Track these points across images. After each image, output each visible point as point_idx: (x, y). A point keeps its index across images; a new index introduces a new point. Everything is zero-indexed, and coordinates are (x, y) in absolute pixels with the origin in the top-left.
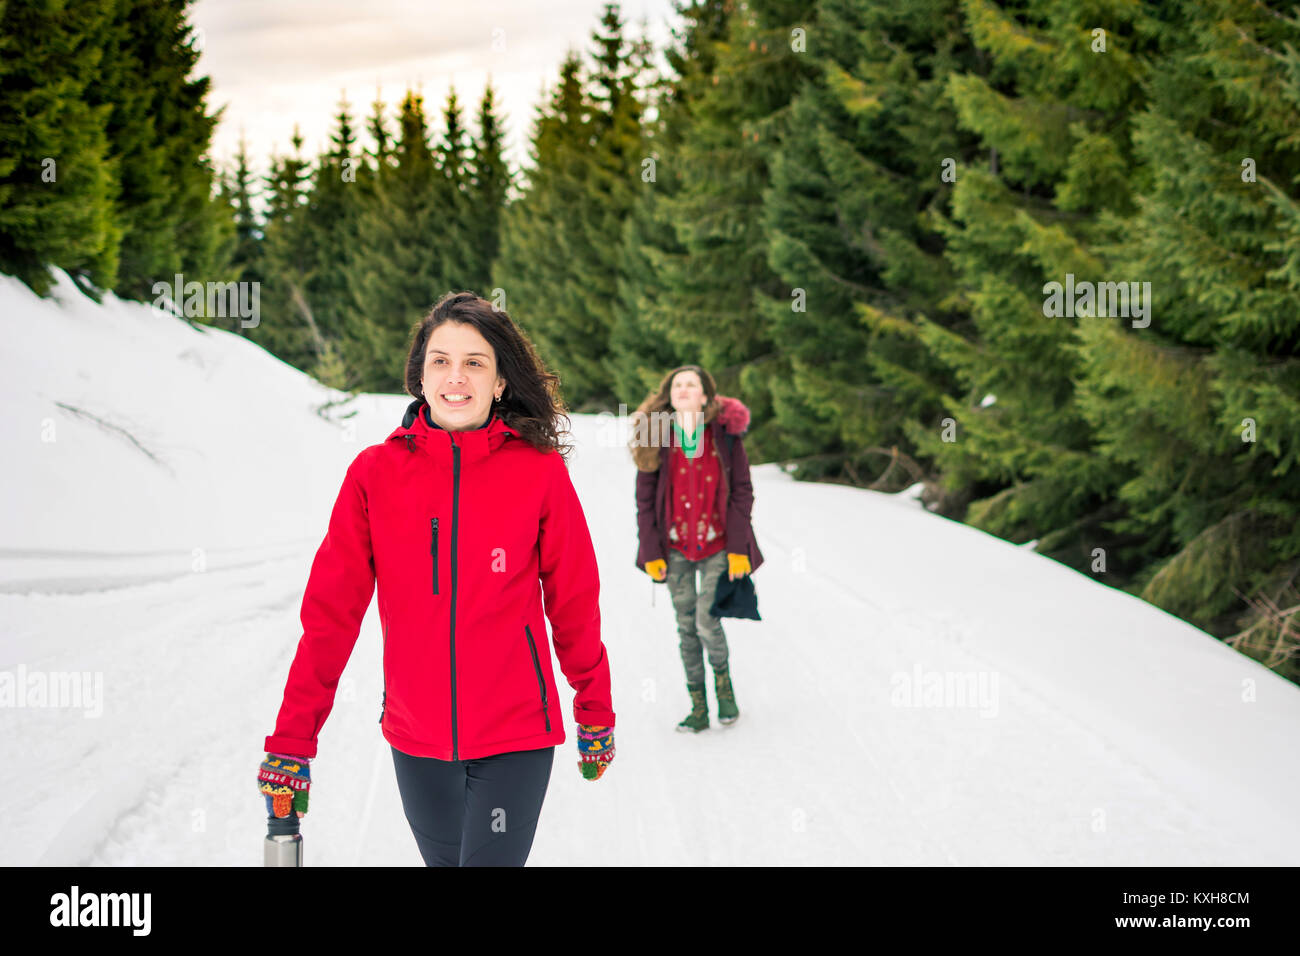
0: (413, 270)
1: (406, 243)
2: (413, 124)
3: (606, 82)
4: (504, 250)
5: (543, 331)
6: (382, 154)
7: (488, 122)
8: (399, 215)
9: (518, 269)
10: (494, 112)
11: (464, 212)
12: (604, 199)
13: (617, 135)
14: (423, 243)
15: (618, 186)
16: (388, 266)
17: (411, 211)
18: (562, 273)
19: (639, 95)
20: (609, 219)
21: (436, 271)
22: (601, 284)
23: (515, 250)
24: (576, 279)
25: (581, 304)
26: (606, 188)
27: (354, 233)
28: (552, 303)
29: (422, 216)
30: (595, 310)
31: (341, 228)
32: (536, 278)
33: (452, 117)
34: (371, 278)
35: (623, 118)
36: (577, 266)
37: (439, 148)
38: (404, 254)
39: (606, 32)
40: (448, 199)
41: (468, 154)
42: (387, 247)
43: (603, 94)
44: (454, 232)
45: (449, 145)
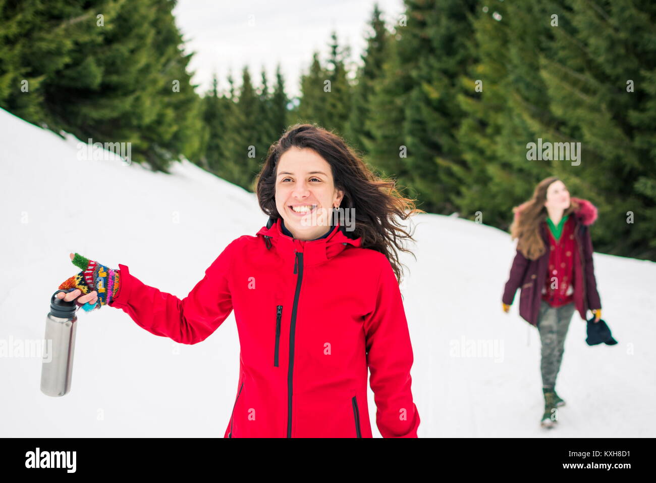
1: (246, 128)
2: (247, 78)
3: (333, 62)
6: (232, 91)
7: (279, 76)
8: (243, 118)
10: (282, 72)
11: (271, 115)
12: (333, 111)
13: (339, 85)
14: (253, 128)
15: (340, 106)
16: (238, 138)
17: (248, 114)
19: (346, 68)
20: (336, 119)
26: (334, 106)
27: (222, 124)
29: (252, 118)
31: (216, 122)
33: (263, 75)
34: (231, 145)
35: (340, 78)
37: (258, 88)
38: (246, 133)
39: (332, 42)
40: (263, 109)
41: (271, 91)
42: (237, 130)
43: (331, 67)
44: (266, 124)
45: (262, 87)
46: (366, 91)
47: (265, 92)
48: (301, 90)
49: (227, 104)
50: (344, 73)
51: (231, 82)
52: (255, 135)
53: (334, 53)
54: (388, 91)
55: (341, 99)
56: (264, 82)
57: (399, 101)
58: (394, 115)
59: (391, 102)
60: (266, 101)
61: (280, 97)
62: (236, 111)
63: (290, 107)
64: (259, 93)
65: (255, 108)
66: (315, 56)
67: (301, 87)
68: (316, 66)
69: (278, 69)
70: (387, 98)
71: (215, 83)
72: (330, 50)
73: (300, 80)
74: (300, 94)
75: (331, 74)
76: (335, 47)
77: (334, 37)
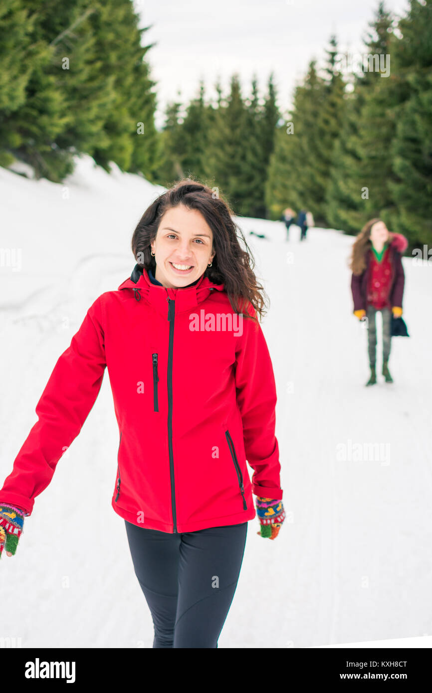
0: (233, 157)
1: (231, 143)
2: (235, 88)
3: (330, 72)
4: (277, 149)
5: (294, 188)
6: (219, 101)
7: (271, 87)
8: (227, 131)
9: (283, 159)
10: (275, 83)
11: (258, 130)
12: (325, 128)
13: (333, 98)
14: (238, 143)
15: (333, 122)
16: (221, 154)
17: (233, 128)
18: (304, 161)
19: (345, 79)
20: (328, 138)
21: (244, 158)
22: (322, 167)
23: (282, 150)
24: (311, 165)
25: (312, 178)
26: (326, 122)
27: (205, 137)
28: (299, 176)
29: (238, 131)
30: (319, 180)
31: (199, 135)
32: (292, 164)
33: (254, 84)
34: (213, 161)
35: (336, 90)
36: (312, 158)
37: (248, 99)
38: (229, 149)
39: (331, 48)
40: (250, 123)
41: (261, 103)
42: (220, 145)
43: (328, 77)
44: (253, 140)
45: (252, 98)
46: (361, 101)
47: (254, 103)
48: (294, 104)
49: (212, 115)
50: (342, 86)
51: (219, 91)
52: (240, 150)
53: (332, 61)
54: (381, 102)
55: (335, 115)
56: (255, 92)
57: (390, 113)
58: (384, 130)
59: (383, 115)
60: (255, 114)
61: (271, 109)
62: (221, 123)
63: (281, 123)
64: (248, 104)
65: (243, 120)
66: (312, 64)
67: (293, 100)
68: (312, 74)
69: (271, 78)
70: (378, 110)
71: (202, 91)
72: (328, 57)
73: (294, 92)
74: (292, 108)
75: (328, 84)
76: (333, 54)
77: (333, 43)
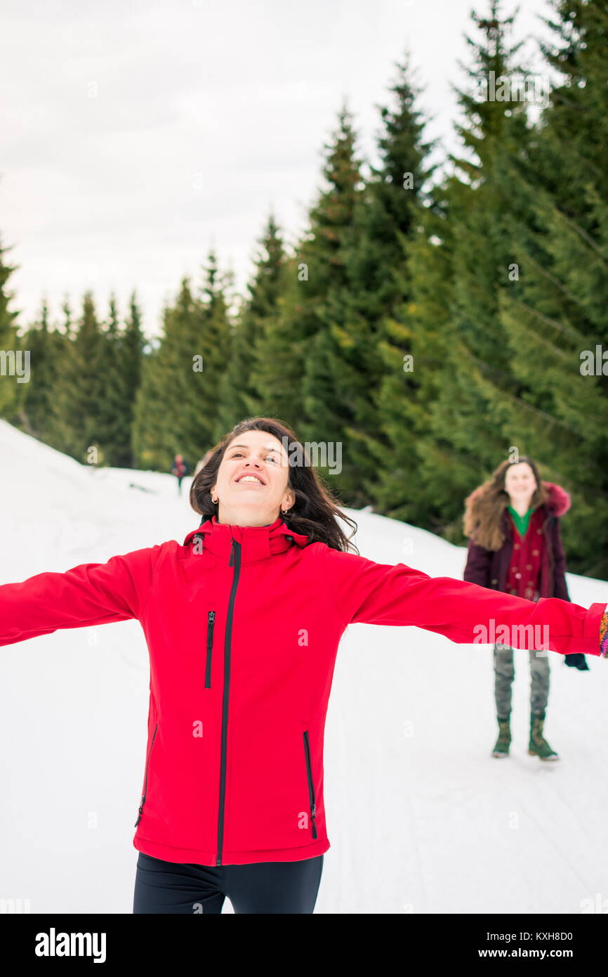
0: (88, 393)
1: (85, 376)
2: (89, 309)
3: (209, 292)
4: (145, 384)
5: (170, 431)
6: (68, 325)
7: (134, 308)
8: (81, 362)
9: (153, 395)
10: (138, 303)
11: (120, 360)
12: (206, 358)
13: (215, 323)
14: (94, 376)
15: (215, 352)
16: (74, 390)
17: (88, 358)
18: (182, 399)
19: (227, 301)
20: (210, 370)
21: (102, 394)
22: (205, 405)
23: (152, 384)
24: (190, 402)
25: (193, 418)
26: (208, 351)
27: (52, 369)
28: (176, 417)
29: (94, 362)
30: (202, 420)
31: (44, 366)
32: (166, 401)
33: (113, 306)
34: (63, 398)
35: (217, 314)
36: (191, 394)
37: (105, 322)
38: (84, 383)
39: (209, 265)
40: (109, 351)
41: (122, 327)
42: (73, 379)
43: (206, 299)
44: (113, 372)
45: (110, 321)
46: (253, 333)
47: (113, 328)
48: (163, 329)
49: (60, 343)
50: (224, 309)
51: (67, 312)
52: (97, 385)
53: (212, 280)
54: (283, 335)
55: (217, 344)
56: (113, 314)
57: (297, 348)
58: (290, 367)
59: (287, 350)
60: (115, 341)
61: (134, 337)
62: (73, 352)
63: (147, 350)
64: (105, 328)
65: (99, 349)
66: (185, 282)
67: (163, 324)
68: (185, 297)
69: (133, 298)
70: (281, 343)
71: (45, 312)
72: (207, 275)
73: (162, 315)
74: (161, 334)
75: (206, 307)
76: (212, 272)
77: (212, 259)
